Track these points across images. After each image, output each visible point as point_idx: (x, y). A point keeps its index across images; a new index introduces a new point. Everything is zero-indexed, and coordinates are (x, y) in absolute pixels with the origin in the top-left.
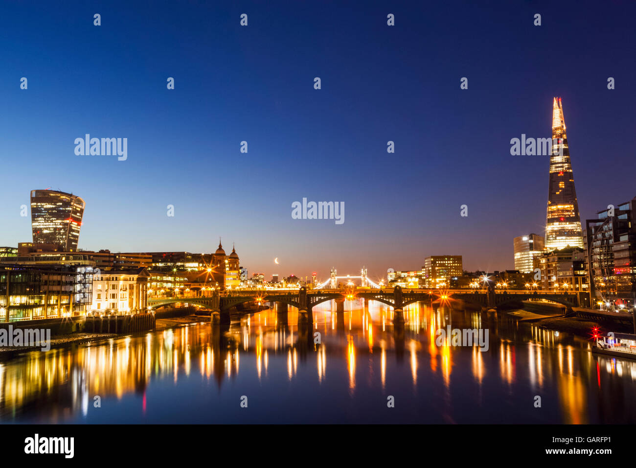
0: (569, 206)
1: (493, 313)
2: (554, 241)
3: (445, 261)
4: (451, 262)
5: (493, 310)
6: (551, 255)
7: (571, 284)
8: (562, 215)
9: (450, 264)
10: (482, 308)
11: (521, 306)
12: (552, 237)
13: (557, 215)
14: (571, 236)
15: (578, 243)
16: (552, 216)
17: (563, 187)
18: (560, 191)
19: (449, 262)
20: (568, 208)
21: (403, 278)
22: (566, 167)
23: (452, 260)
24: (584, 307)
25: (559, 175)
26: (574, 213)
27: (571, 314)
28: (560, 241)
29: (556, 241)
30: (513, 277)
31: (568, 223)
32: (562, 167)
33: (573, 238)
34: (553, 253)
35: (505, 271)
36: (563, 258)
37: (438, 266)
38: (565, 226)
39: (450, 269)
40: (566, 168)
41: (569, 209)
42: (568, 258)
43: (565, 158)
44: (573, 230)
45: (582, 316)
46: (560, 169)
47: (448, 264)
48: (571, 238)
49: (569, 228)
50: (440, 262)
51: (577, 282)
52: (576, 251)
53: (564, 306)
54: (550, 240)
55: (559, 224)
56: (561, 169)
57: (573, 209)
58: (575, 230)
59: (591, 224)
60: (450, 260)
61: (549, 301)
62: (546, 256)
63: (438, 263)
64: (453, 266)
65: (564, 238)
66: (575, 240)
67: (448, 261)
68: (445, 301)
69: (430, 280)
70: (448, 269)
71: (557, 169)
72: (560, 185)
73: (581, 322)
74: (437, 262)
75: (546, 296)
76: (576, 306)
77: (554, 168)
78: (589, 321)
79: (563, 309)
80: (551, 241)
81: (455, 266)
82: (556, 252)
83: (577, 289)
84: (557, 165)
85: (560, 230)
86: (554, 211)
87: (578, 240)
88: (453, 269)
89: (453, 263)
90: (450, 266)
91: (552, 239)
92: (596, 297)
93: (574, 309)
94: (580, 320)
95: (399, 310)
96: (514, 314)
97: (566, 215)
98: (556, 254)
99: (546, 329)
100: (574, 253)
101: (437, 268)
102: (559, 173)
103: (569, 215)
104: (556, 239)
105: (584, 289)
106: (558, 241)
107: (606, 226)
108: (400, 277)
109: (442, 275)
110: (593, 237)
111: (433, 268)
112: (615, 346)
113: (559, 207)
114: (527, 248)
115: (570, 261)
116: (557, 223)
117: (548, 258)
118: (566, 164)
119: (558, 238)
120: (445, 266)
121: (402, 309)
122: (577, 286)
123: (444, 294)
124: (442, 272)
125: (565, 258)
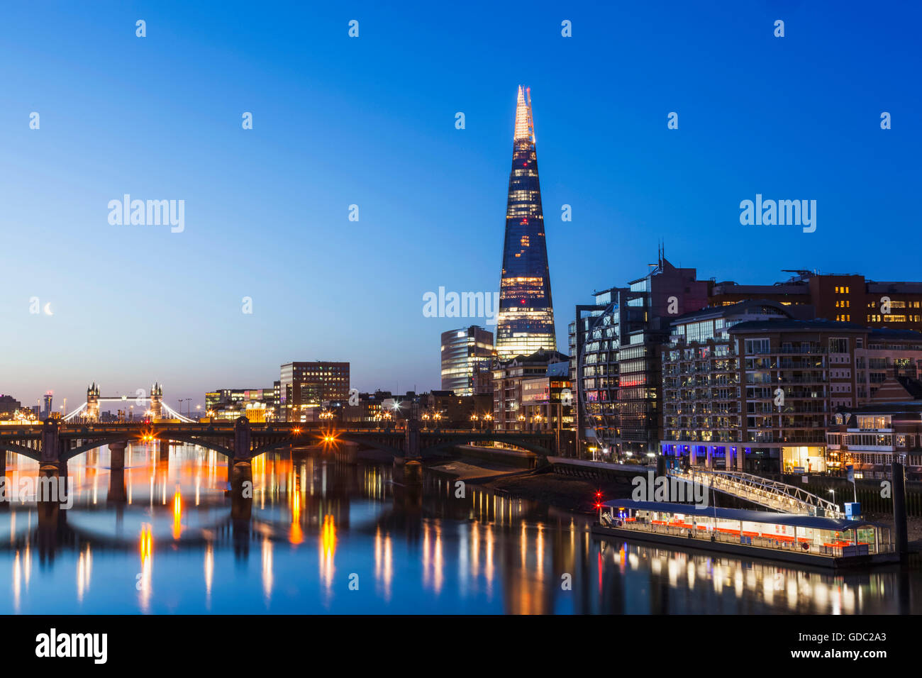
0: (535, 279)
1: (415, 467)
2: (508, 340)
3: (319, 371)
4: (330, 374)
5: (414, 462)
6: (513, 365)
7: (545, 415)
8: (523, 294)
9: (328, 377)
10: (395, 459)
11: (456, 455)
12: (506, 332)
13: (516, 294)
14: (537, 332)
15: (547, 344)
16: (506, 295)
17: (528, 245)
18: (522, 251)
19: (326, 374)
20: (533, 282)
21: (235, 402)
22: (534, 210)
23: (331, 371)
24: (567, 456)
25: (522, 223)
26: (542, 292)
27: (545, 469)
28: (519, 339)
29: (512, 340)
30: (444, 402)
31: (532, 309)
32: (527, 209)
33: (539, 335)
34: (515, 361)
35: (429, 392)
36: (531, 370)
37: (306, 382)
38: (528, 314)
39: (328, 387)
40: (533, 212)
41: (535, 284)
42: (539, 371)
43: (533, 195)
44: (540, 320)
45: (563, 472)
46: (523, 213)
47: (323, 376)
48: (536, 335)
49: (534, 318)
50: (308, 374)
51: (554, 414)
52: (555, 359)
53: (532, 454)
54: (502, 338)
55: (518, 311)
56: (526, 213)
57: (542, 285)
58: (543, 322)
59: (584, 314)
60: (328, 371)
61: (505, 446)
62: (504, 366)
63: (306, 376)
64: (332, 381)
65: (525, 334)
66: (543, 339)
67: (323, 371)
68: (331, 446)
69: (290, 406)
70: (324, 387)
71: (519, 213)
72: (523, 241)
73: (565, 482)
74: (304, 374)
75: (500, 438)
76: (554, 454)
77: (513, 210)
78: (575, 480)
79: (531, 459)
80: (504, 340)
81: (337, 381)
82: (521, 358)
83: (555, 425)
84: (519, 206)
85: (519, 320)
86: (510, 287)
87: (547, 339)
88: (333, 387)
89: (331, 377)
90: (328, 382)
91: (505, 335)
92: (586, 439)
93: (551, 459)
94: (560, 479)
95: (244, 464)
96: (445, 468)
97: (530, 295)
98: (521, 364)
99: (499, 495)
100: (550, 361)
101: (303, 385)
102: (521, 220)
103: (535, 295)
104: (512, 337)
105: (567, 425)
106: (515, 340)
107: (608, 318)
108: (229, 402)
109: (312, 398)
110: (587, 335)
111: (296, 383)
112: (628, 522)
113: (520, 279)
114: (463, 350)
115: (544, 377)
116: (515, 309)
117: (508, 369)
118: (534, 206)
119: (515, 335)
120: (320, 381)
121: (250, 461)
122: (555, 419)
123: (328, 432)
124: (312, 393)
125: (536, 371)
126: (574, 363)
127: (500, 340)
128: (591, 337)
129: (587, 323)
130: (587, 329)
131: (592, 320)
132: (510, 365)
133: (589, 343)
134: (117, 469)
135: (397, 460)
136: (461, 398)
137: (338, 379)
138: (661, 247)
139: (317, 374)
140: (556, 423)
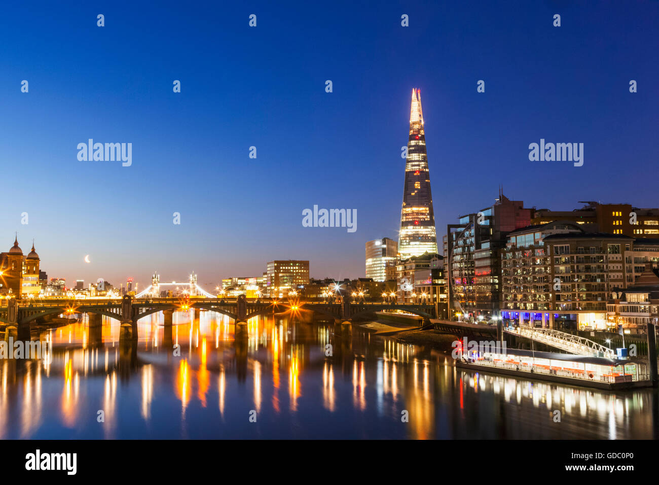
0: (424, 209)
1: (348, 325)
2: (407, 246)
3: (290, 266)
4: (297, 268)
5: (347, 323)
6: (409, 262)
7: (429, 293)
8: (417, 218)
9: (296, 270)
10: (336, 320)
11: (374, 318)
12: (406, 242)
13: (412, 218)
14: (425, 242)
15: (432, 249)
16: (406, 219)
17: (419, 187)
18: (416, 191)
19: (294, 268)
20: (422, 211)
21: (240, 285)
22: (423, 166)
23: (298, 266)
24: (442, 319)
25: (415, 174)
26: (428, 217)
27: (428, 326)
28: (414, 246)
29: (409, 246)
30: (366, 285)
31: (422, 227)
32: (419, 165)
33: (427, 243)
34: (410, 260)
35: (357, 279)
36: (420, 265)
37: (283, 273)
38: (419, 230)
39: (296, 276)
40: (422, 167)
41: (424, 212)
42: (426, 266)
43: (422, 156)
44: (427, 234)
45: (440, 328)
46: (416, 167)
47: (293, 270)
48: (424, 243)
49: (424, 233)
50: (284, 268)
51: (434, 292)
52: (435, 258)
53: (421, 317)
54: (403, 245)
55: (414, 228)
56: (418, 167)
57: (428, 212)
58: (429, 235)
59: (452, 230)
60: (295, 266)
61: (404, 313)
62: (403, 263)
63: (283, 269)
64: (298, 273)
65: (418, 243)
66: (429, 246)
67: (293, 266)
68: (295, 312)
69: (273, 288)
70: (294, 276)
71: (414, 168)
72: (416, 185)
73: (441, 335)
74: (281, 268)
75: (402, 307)
76: (434, 317)
77: (410, 166)
78: (447, 334)
79: (420, 321)
80: (405, 247)
81: (301, 273)
82: (414, 258)
83: (435, 300)
84: (414, 163)
85: (414, 234)
86: (408, 214)
87: (432, 246)
88: (299, 276)
89: (298, 270)
90: (296, 273)
91: (405, 244)
92: (454, 308)
93: (432, 321)
94: (438, 333)
95: (243, 323)
96: (367, 326)
97: (420, 218)
98: (414, 261)
99: (401, 343)
100: (432, 260)
101: (280, 275)
102: (415, 172)
103: (424, 219)
104: (409, 244)
105: (442, 300)
106: (412, 246)
107: (468, 233)
108: (236, 285)
109: (286, 283)
110: (454, 243)
111: (276, 274)
112: (479, 360)
113: (415, 209)
114: (379, 253)
115: (428, 269)
116: (412, 227)
117: (406, 265)
118: (423, 163)
119: (411, 243)
120: (291, 273)
121: (246, 322)
122: (435, 296)
123: (294, 304)
124: (286, 279)
125: (423, 266)
126: (447, 261)
127: (402, 247)
128: (457, 244)
129: (454, 236)
130: (454, 239)
131: (458, 234)
132: (407, 262)
133: (456, 248)
134: (168, 325)
135: (337, 321)
136: (377, 282)
137: (302, 271)
138: (501, 188)
139: (289, 268)
140: (436, 298)
